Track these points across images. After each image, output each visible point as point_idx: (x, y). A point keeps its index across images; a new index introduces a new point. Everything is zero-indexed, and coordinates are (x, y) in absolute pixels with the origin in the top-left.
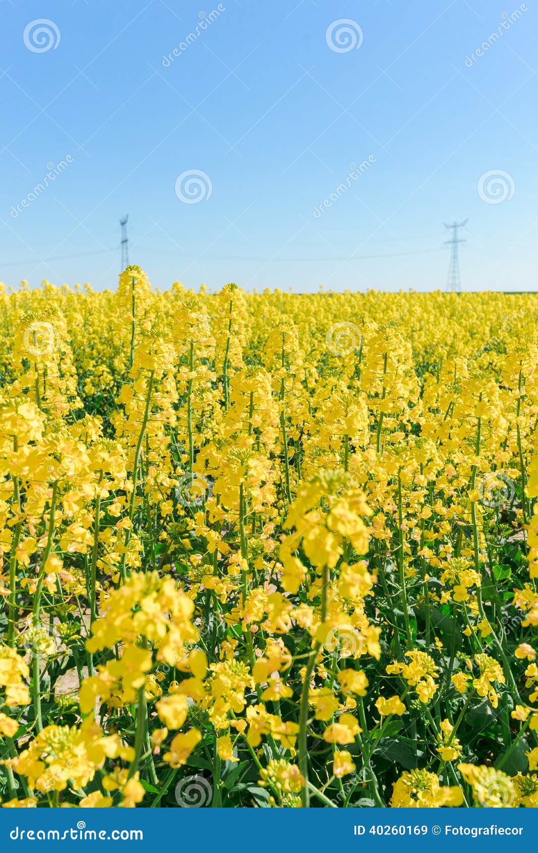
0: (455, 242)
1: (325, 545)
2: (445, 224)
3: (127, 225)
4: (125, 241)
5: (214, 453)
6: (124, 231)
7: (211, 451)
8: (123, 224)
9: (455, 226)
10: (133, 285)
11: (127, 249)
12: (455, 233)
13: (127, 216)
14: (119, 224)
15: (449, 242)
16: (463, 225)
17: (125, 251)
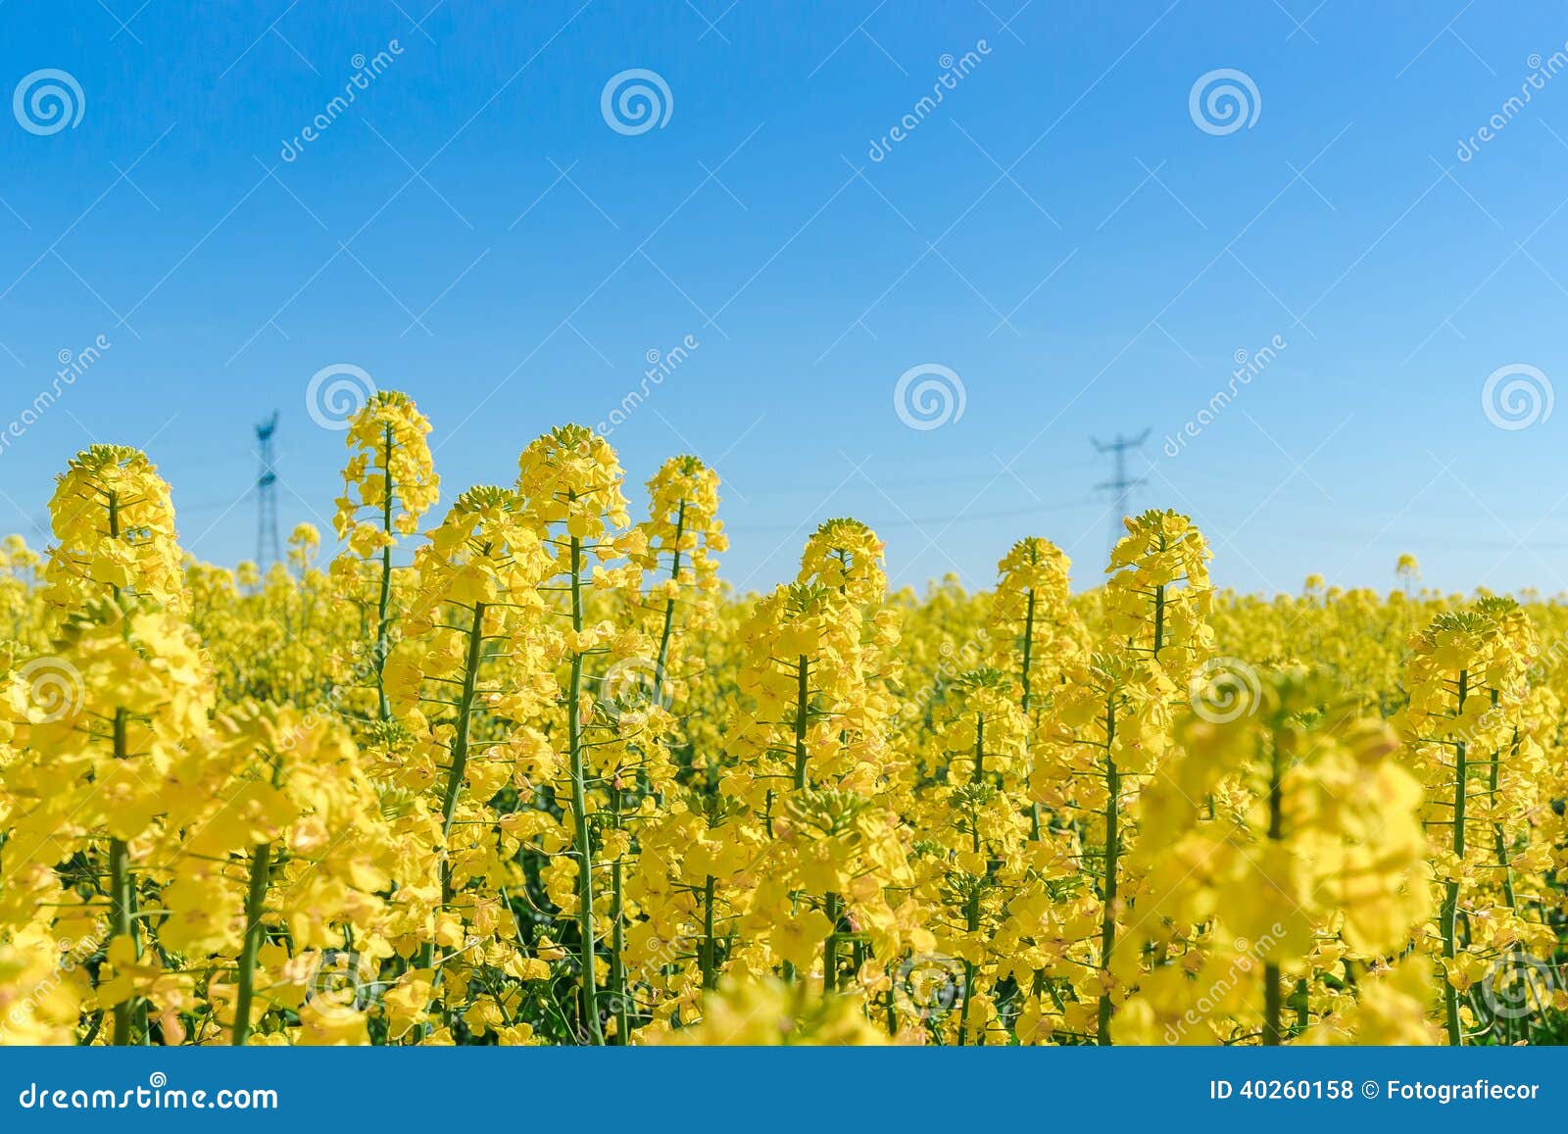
0: (1121, 484)
1: (1293, 893)
2: (1095, 443)
3: (274, 438)
4: (268, 480)
5: (701, 837)
6: (267, 454)
7: (691, 831)
8: (264, 434)
9: (1120, 447)
10: (389, 446)
11: (273, 499)
12: (1120, 464)
13: (276, 415)
14: (253, 436)
15: (1106, 486)
16: (1138, 442)
17: (267, 504)
